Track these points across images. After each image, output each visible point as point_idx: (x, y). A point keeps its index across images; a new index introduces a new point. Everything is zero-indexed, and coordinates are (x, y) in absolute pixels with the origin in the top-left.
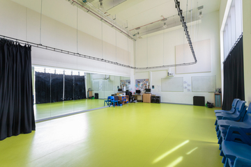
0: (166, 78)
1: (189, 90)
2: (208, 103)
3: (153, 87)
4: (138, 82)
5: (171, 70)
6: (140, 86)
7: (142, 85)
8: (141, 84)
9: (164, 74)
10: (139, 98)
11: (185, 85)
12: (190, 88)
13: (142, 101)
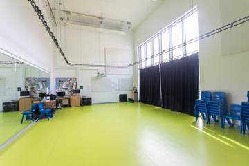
0: (96, 78)
1: (116, 90)
2: (129, 99)
3: (82, 87)
4: (60, 81)
5: (102, 70)
6: (64, 86)
7: (67, 85)
8: (65, 84)
9: (94, 74)
10: (66, 102)
11: (113, 85)
12: (117, 87)
13: (69, 106)
